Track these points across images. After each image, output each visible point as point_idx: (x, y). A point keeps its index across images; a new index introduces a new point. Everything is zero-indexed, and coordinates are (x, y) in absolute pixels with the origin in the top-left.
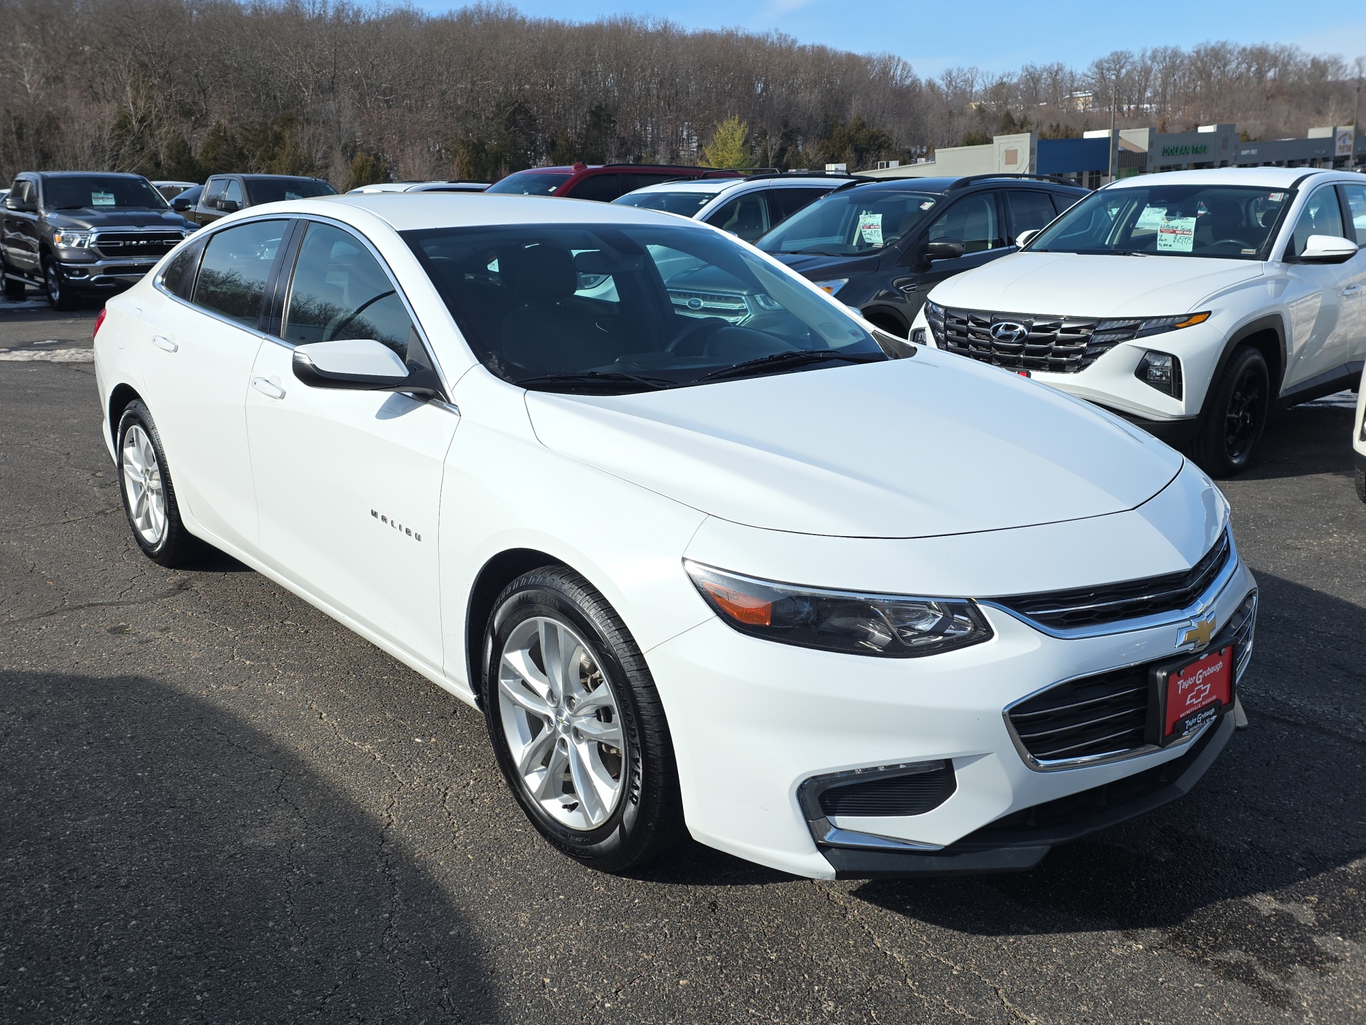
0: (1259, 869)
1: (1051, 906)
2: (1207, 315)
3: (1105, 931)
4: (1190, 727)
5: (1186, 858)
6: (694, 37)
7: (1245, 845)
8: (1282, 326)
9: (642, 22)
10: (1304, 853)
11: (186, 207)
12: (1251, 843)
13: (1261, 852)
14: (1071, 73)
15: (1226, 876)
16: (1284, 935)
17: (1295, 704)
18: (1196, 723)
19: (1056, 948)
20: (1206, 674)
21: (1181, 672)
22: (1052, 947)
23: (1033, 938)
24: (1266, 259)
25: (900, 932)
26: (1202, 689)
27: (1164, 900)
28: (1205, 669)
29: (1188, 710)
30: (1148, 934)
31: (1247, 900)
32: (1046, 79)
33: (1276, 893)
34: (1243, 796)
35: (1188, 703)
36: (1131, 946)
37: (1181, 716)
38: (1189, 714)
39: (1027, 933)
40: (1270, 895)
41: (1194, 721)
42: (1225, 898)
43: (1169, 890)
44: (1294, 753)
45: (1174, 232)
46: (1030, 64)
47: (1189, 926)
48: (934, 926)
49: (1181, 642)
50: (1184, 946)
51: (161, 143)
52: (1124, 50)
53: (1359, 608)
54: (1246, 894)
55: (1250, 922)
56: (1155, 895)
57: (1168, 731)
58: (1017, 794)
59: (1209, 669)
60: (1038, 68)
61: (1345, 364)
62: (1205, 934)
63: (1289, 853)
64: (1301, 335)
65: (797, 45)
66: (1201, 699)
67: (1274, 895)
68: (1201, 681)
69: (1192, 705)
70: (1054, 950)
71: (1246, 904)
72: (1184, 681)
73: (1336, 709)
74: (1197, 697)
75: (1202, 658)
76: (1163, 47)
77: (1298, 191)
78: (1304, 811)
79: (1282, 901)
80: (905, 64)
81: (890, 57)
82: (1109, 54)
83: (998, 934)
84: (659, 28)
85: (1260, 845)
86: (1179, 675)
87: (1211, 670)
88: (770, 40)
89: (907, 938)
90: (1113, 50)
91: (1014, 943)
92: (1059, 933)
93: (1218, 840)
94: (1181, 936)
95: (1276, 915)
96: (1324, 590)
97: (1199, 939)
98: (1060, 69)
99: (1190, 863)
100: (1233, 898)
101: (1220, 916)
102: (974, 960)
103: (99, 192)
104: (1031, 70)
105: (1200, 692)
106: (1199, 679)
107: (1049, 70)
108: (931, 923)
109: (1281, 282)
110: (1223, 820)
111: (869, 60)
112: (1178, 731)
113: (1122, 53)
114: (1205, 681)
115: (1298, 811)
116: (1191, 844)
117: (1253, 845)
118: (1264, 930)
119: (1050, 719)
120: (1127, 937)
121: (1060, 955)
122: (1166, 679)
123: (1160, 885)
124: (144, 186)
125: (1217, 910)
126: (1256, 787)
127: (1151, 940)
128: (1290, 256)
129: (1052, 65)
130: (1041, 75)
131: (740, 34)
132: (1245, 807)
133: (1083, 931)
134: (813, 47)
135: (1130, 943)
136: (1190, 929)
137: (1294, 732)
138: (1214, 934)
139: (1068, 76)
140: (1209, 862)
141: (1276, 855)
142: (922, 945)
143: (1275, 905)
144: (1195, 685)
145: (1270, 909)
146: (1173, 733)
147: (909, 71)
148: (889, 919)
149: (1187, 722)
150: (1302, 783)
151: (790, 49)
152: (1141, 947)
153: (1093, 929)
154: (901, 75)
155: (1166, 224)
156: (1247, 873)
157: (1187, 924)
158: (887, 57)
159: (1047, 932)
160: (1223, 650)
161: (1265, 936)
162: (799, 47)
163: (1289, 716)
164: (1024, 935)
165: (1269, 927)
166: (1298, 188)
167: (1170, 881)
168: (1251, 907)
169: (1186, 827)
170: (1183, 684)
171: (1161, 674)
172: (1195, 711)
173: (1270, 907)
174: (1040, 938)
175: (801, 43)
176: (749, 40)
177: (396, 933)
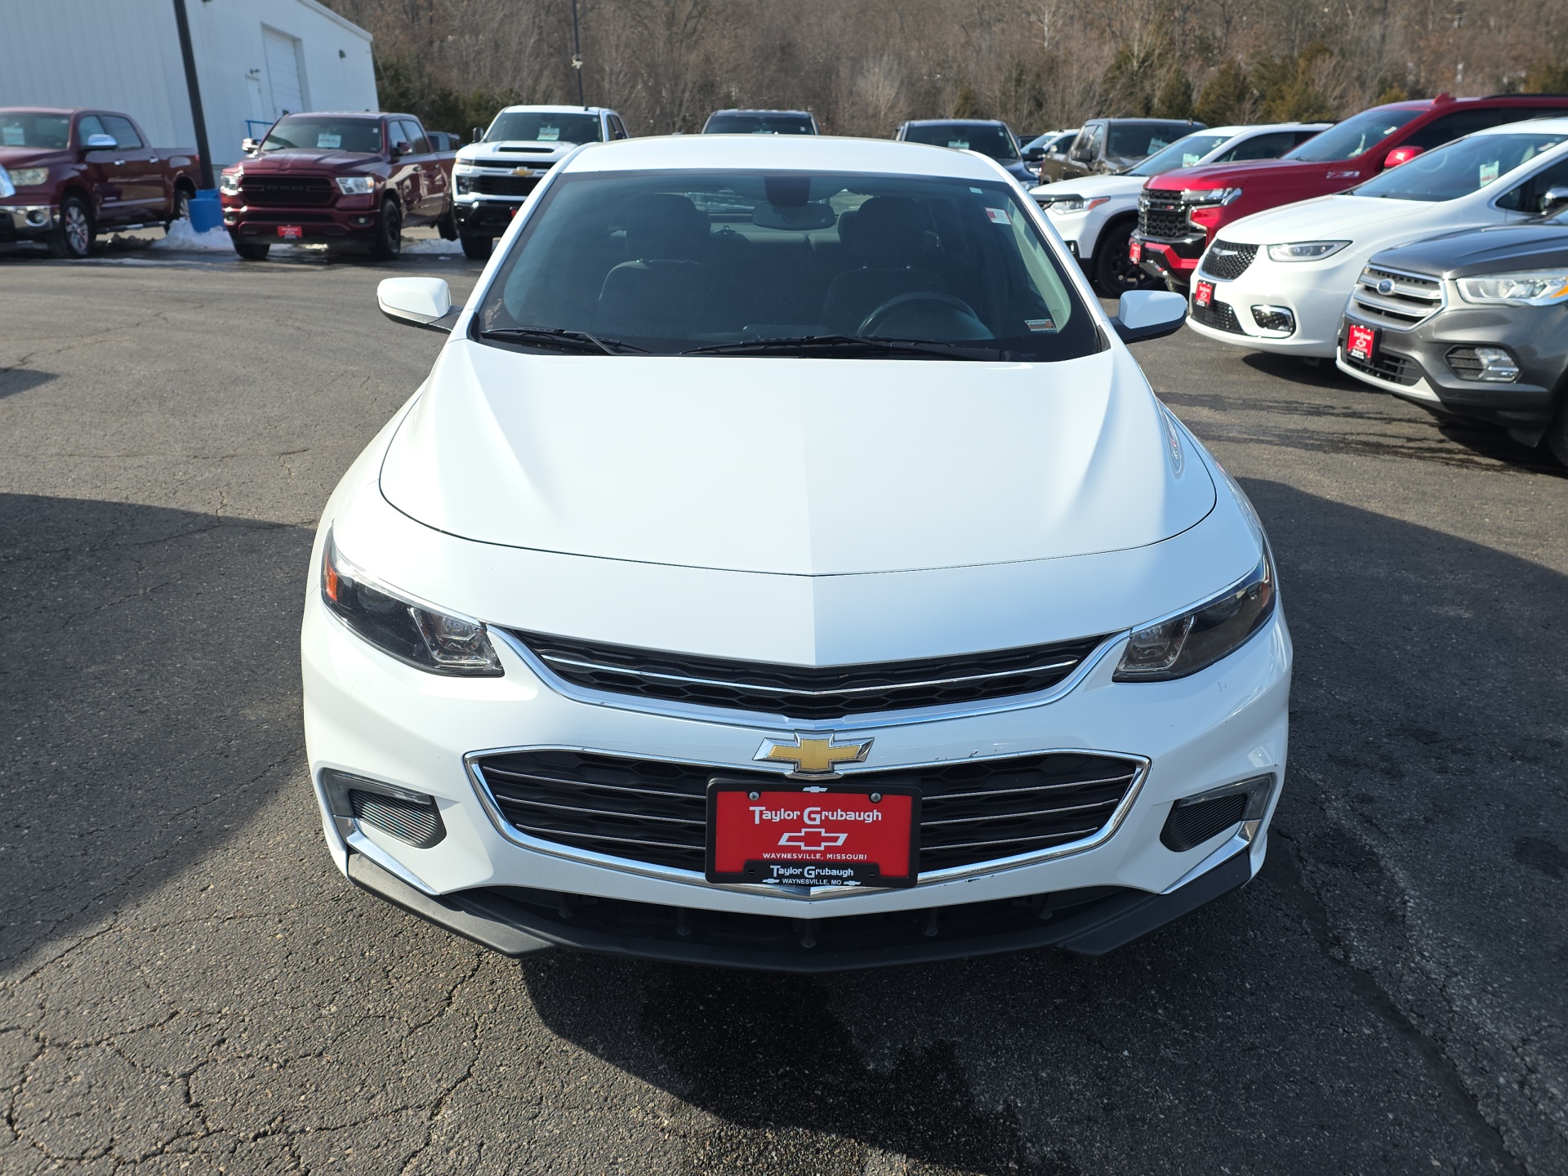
11: (1039, 156)
51: (1158, 87)
103: (956, 141)
124: (1001, 134)
177: (202, 810)
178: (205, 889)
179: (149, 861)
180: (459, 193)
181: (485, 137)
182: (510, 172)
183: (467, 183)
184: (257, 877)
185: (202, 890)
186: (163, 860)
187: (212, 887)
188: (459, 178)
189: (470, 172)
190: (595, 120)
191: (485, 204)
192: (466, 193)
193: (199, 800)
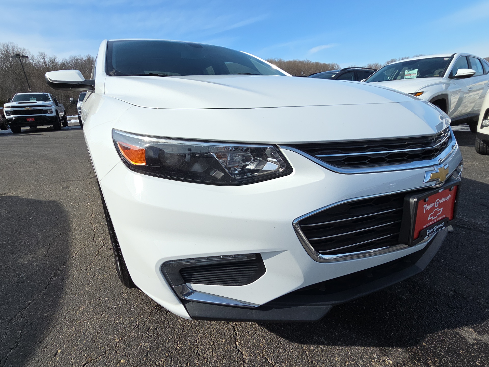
0: (462, 309)
1: (339, 325)
2: (422, 93)
3: (369, 347)
4: (429, 234)
5: (418, 298)
6: (287, 62)
7: (452, 292)
8: (448, 99)
9: (275, 60)
10: (487, 299)
12: (455, 291)
13: (461, 297)
14: (380, 65)
15: (442, 312)
16: (484, 360)
17: (467, 220)
18: (433, 231)
19: (338, 357)
20: (441, 201)
21: (427, 200)
22: (335, 357)
23: (325, 348)
24: (443, 77)
25: (252, 336)
26: (438, 210)
27: (406, 326)
28: (441, 199)
29: (428, 223)
30: (396, 352)
31: (457, 330)
32: (374, 67)
33: (475, 327)
34: (447, 263)
35: (429, 219)
36: (384, 361)
37: (424, 227)
38: (429, 226)
39: (323, 344)
40: (471, 328)
41: (432, 230)
42: (443, 328)
43: (409, 319)
44: (470, 242)
45: (410, 75)
46: (370, 63)
47: (422, 348)
48: (272, 333)
49: (428, 180)
50: (419, 364)
52: (394, 58)
53: (486, 184)
54: (456, 326)
55: (461, 348)
56: (400, 322)
57: (415, 236)
58: (306, 277)
59: (443, 199)
60: (372, 64)
61: (467, 114)
62: (433, 356)
63: (478, 299)
64: (454, 103)
65: (311, 62)
66: (436, 217)
67: (474, 328)
68: (437, 206)
69: (431, 220)
70: (336, 359)
71: (457, 333)
72: (428, 205)
73: (487, 222)
74: (434, 215)
75: (440, 191)
76: (405, 57)
77: (454, 57)
78: (481, 273)
79: (479, 333)
80: (338, 65)
81: (334, 64)
82: (390, 60)
83: (305, 344)
84: (279, 61)
85: (460, 293)
86: (425, 201)
87: (444, 199)
88: (305, 62)
89: (254, 341)
90: (391, 59)
91: (313, 350)
92: (341, 346)
93: (436, 288)
94: (417, 356)
95: (477, 344)
96: (469, 178)
97: (429, 359)
98: (377, 64)
99: (420, 302)
100: (448, 328)
101: (441, 341)
102: (287, 362)
104: (370, 65)
105: (437, 212)
106: (437, 205)
107: (374, 65)
108: (271, 332)
109: (448, 85)
110: (437, 276)
111: (329, 65)
112: (422, 237)
113: (394, 59)
114: (440, 206)
115: (478, 273)
116: (420, 290)
117: (456, 292)
118: (471, 355)
119: (331, 228)
120: (383, 353)
121: (339, 363)
122: (416, 203)
123: (403, 315)
125: (439, 337)
126: (453, 258)
127: (398, 357)
128: (451, 76)
129: (375, 63)
130: (372, 66)
131: (298, 61)
132: (449, 269)
133: (356, 345)
134: (315, 62)
135: (385, 358)
136: (423, 350)
137: (468, 232)
138: (438, 356)
139: (379, 66)
140: (431, 301)
141: (471, 300)
142: (261, 347)
143: (475, 336)
144: (434, 208)
145: (473, 339)
146: (418, 238)
147: (339, 67)
148: (250, 326)
149: (427, 231)
150: (477, 257)
151: (310, 64)
152: (391, 362)
153: (361, 345)
154: (337, 68)
155: (407, 73)
156: (455, 311)
157: (421, 346)
158: (333, 64)
159: (334, 344)
160: (453, 187)
161: (472, 360)
162: (312, 63)
163: (464, 225)
164: (321, 345)
165: (474, 353)
166: (454, 56)
167: (410, 313)
168: (460, 336)
169: (418, 279)
170: (427, 207)
171: (413, 200)
172: (433, 224)
173: (472, 337)
174: (329, 348)
175: (312, 62)
176: (300, 62)
177: (24, 312)
178: (56, 354)
179: (8, 352)
180: (7, 115)
181: (12, 101)
182: (24, 109)
183: (9, 113)
184: (84, 334)
185: (55, 356)
186: (17, 348)
187: (59, 351)
188: (6, 112)
189: (10, 109)
190: (47, 95)
191: (17, 118)
192: (10, 115)
193: (20, 307)
